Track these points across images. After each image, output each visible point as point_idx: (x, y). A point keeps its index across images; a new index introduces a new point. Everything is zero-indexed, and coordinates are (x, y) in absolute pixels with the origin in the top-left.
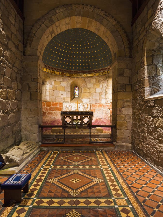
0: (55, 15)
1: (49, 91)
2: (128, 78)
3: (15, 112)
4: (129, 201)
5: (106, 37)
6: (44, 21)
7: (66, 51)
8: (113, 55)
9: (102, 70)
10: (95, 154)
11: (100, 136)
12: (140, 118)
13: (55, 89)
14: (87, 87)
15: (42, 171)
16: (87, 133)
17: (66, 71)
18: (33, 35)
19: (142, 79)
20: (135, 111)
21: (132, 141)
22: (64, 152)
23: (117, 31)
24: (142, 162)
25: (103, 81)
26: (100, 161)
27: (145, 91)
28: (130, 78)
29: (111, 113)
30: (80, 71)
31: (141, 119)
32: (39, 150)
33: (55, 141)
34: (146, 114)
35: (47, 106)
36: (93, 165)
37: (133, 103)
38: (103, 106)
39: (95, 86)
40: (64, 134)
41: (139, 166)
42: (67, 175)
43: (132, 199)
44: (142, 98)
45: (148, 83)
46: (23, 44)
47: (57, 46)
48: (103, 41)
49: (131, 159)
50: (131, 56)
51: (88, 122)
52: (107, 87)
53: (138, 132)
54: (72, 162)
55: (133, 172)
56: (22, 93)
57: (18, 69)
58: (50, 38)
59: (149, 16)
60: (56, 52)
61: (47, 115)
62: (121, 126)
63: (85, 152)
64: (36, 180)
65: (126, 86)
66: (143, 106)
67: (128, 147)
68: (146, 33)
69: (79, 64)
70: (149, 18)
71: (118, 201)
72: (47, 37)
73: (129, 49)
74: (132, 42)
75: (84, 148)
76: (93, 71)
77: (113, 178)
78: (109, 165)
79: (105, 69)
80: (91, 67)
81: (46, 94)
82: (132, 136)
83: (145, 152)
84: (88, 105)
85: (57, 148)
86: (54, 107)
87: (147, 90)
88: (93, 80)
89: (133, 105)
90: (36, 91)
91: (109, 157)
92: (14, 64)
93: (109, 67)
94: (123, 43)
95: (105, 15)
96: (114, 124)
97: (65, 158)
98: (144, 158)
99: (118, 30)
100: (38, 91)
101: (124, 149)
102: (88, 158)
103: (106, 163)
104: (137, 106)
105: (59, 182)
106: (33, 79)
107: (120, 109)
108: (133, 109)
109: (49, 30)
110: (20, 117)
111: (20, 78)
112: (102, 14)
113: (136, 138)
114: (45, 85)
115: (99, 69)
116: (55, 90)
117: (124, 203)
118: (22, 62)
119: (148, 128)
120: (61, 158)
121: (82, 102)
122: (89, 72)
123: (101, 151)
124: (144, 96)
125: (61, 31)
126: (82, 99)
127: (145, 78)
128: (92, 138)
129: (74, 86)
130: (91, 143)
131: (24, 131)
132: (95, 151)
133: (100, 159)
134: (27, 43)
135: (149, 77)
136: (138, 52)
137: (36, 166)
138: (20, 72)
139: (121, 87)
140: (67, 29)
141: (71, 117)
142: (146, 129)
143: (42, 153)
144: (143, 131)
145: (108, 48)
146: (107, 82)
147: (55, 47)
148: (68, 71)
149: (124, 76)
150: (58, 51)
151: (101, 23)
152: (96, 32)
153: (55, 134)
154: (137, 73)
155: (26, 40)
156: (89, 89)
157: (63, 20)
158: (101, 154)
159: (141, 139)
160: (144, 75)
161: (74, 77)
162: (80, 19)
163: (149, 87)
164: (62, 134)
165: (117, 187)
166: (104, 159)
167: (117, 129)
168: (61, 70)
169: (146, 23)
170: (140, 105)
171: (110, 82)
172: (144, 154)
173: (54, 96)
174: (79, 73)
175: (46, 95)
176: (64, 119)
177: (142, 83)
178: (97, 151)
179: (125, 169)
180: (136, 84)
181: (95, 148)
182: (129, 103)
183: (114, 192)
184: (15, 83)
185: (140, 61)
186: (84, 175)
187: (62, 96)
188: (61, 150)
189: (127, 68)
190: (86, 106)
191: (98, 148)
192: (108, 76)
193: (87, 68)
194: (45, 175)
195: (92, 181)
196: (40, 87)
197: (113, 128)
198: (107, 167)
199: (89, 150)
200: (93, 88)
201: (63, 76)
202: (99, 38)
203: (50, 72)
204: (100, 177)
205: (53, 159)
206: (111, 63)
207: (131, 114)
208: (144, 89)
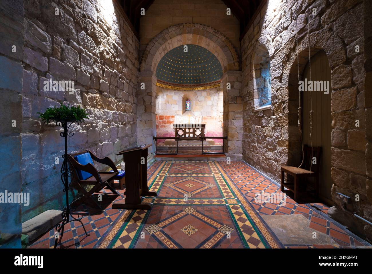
0: (167, 34)
1: (162, 105)
2: (239, 91)
3: (132, 124)
4: (239, 201)
5: (216, 51)
6: (157, 39)
7: (178, 66)
8: (223, 68)
9: (213, 83)
10: (208, 164)
11: (212, 148)
12: (250, 129)
13: (167, 102)
14: (198, 100)
15: (158, 178)
16: (199, 145)
17: (177, 85)
18: (148, 53)
19: (252, 91)
20: (245, 122)
21: (243, 151)
22: (178, 162)
23: (226, 46)
24: (252, 170)
25: (214, 94)
26: (212, 170)
27: (255, 103)
28: (241, 91)
29: (223, 126)
30: (192, 85)
31: (252, 129)
32: (154, 160)
33: (169, 153)
34: (255, 124)
35: (160, 120)
36: (206, 173)
37: (243, 114)
38: (214, 119)
39: (206, 99)
40: (177, 146)
41: (249, 174)
42: (182, 181)
43: (242, 199)
44: (252, 109)
45: (257, 95)
46: (139, 61)
47: (169, 61)
48: (214, 56)
49: (242, 168)
50: (240, 69)
51: (200, 134)
52: (218, 100)
53: (249, 142)
54: (186, 171)
55: (243, 178)
56: (137, 106)
57: (134, 84)
58: (163, 55)
59: (255, 32)
60: (168, 67)
61: (159, 127)
62: (233, 137)
63: (198, 162)
64: (153, 185)
65: (236, 98)
66: (253, 117)
67: (239, 157)
68: (254, 48)
69: (190, 78)
70: (256, 35)
71: (229, 201)
72: (160, 54)
73: (238, 63)
74: (241, 56)
75: (197, 159)
76: (204, 84)
77: (225, 183)
78: (221, 173)
79: (216, 82)
80: (202, 81)
81: (158, 107)
82: (243, 147)
83: (255, 160)
84: (199, 118)
85: (171, 159)
86: (166, 120)
87: (257, 101)
88: (204, 94)
89: (244, 116)
90: (150, 105)
91: (221, 167)
92: (131, 80)
93: (219, 80)
94: (233, 57)
95: (214, 32)
96: (226, 136)
97: (179, 167)
98: (254, 167)
99: (228, 45)
100: (152, 104)
101: (236, 159)
102: (201, 167)
103: (218, 172)
104: (247, 117)
105: (175, 186)
106: (148, 93)
107: (231, 120)
108: (244, 120)
109: (162, 47)
110: (136, 129)
111: (136, 93)
112: (212, 31)
113: (246, 148)
114: (157, 99)
115: (210, 82)
116: (167, 104)
117: (234, 202)
118: (137, 77)
119: (258, 138)
120: (175, 167)
121: (194, 115)
122: (200, 86)
123: (213, 162)
124: (254, 107)
125: (173, 47)
126: (193, 112)
127: (254, 89)
128: (204, 150)
129: (185, 100)
130: (203, 154)
131: (139, 142)
132: (207, 162)
133: (212, 168)
134: (142, 60)
135: (258, 89)
136: (247, 66)
137: (153, 173)
138: (135, 87)
139: (232, 99)
140: (179, 45)
141: (183, 129)
142: (256, 139)
143: (157, 163)
144: (253, 141)
145: (218, 62)
146: (218, 95)
147: (167, 63)
148: (179, 85)
149: (234, 89)
150: (170, 66)
151: (211, 40)
152: (206, 47)
153: (168, 146)
154: (247, 85)
155: (141, 58)
156: (201, 102)
157: (176, 38)
158: (213, 164)
159: (251, 148)
160: (253, 87)
161: (186, 91)
162: (191, 36)
163: (259, 98)
164: (175, 146)
165: (229, 190)
166: (216, 168)
167: (229, 140)
168: (173, 84)
169: (252, 39)
170: (250, 116)
171: (221, 95)
172: (254, 163)
173: (166, 109)
174: (190, 86)
175: (159, 109)
176: (176, 131)
177: (252, 95)
178: (209, 162)
179: (236, 176)
180: (246, 96)
181: (207, 158)
182: (240, 115)
183: (225, 194)
184: (131, 97)
185: (249, 74)
186: (198, 181)
187: (174, 109)
188: (174, 161)
189: (237, 81)
190: (197, 119)
191: (211, 159)
192: (219, 89)
193: (198, 81)
194: (162, 180)
195: (205, 185)
196: (154, 101)
197: (225, 139)
198: (219, 175)
199: (201, 160)
200: (204, 101)
201: (175, 90)
202: (210, 53)
203: (162, 86)
204: (213, 183)
205: (168, 168)
206: (222, 76)
207: (242, 125)
208: (254, 101)
